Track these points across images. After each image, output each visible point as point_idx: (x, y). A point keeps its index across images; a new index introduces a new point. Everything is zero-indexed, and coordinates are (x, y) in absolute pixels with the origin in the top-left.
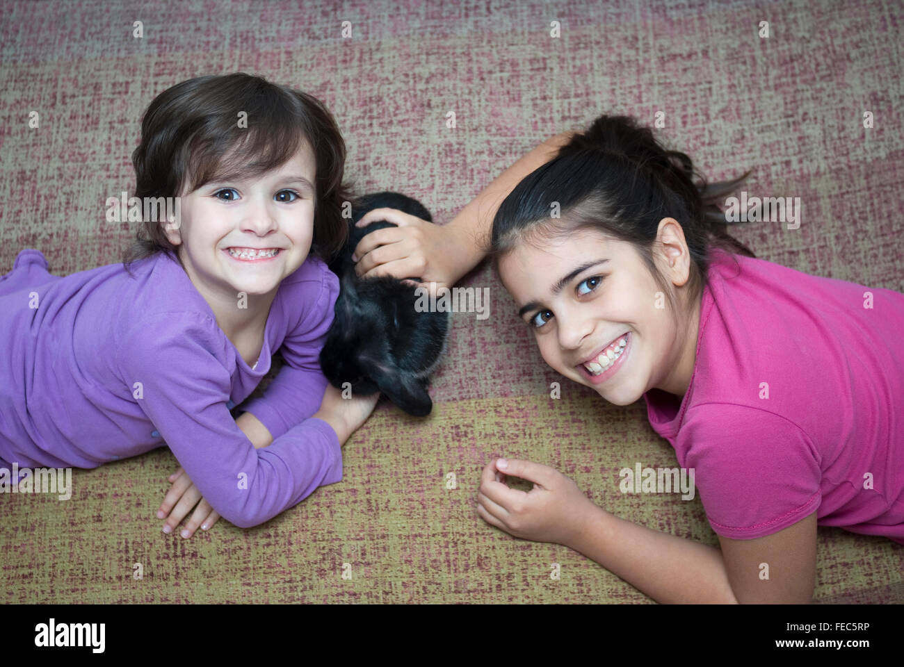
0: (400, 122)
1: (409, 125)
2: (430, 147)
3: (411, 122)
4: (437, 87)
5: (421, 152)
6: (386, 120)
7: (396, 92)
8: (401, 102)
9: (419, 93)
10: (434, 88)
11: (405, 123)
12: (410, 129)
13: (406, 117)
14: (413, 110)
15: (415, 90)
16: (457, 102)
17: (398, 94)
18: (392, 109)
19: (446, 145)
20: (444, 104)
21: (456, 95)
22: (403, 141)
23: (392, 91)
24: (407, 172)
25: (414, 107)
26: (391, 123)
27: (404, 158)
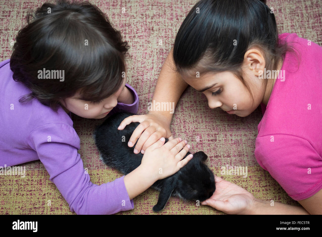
0: (139, 36)
1: (143, 39)
2: (153, 49)
3: (144, 37)
4: (157, 21)
5: (148, 51)
6: (133, 35)
7: (137, 22)
8: (140, 27)
9: (148, 24)
10: (155, 22)
11: (141, 37)
12: (144, 40)
13: (142, 34)
14: (145, 31)
15: (146, 22)
16: (166, 29)
17: (138, 23)
18: (135, 30)
19: (160, 50)
20: (159, 30)
21: (165, 26)
22: (140, 46)
23: (135, 22)
24: (141, 61)
25: (146, 30)
26: (134, 37)
27: (140, 54)
